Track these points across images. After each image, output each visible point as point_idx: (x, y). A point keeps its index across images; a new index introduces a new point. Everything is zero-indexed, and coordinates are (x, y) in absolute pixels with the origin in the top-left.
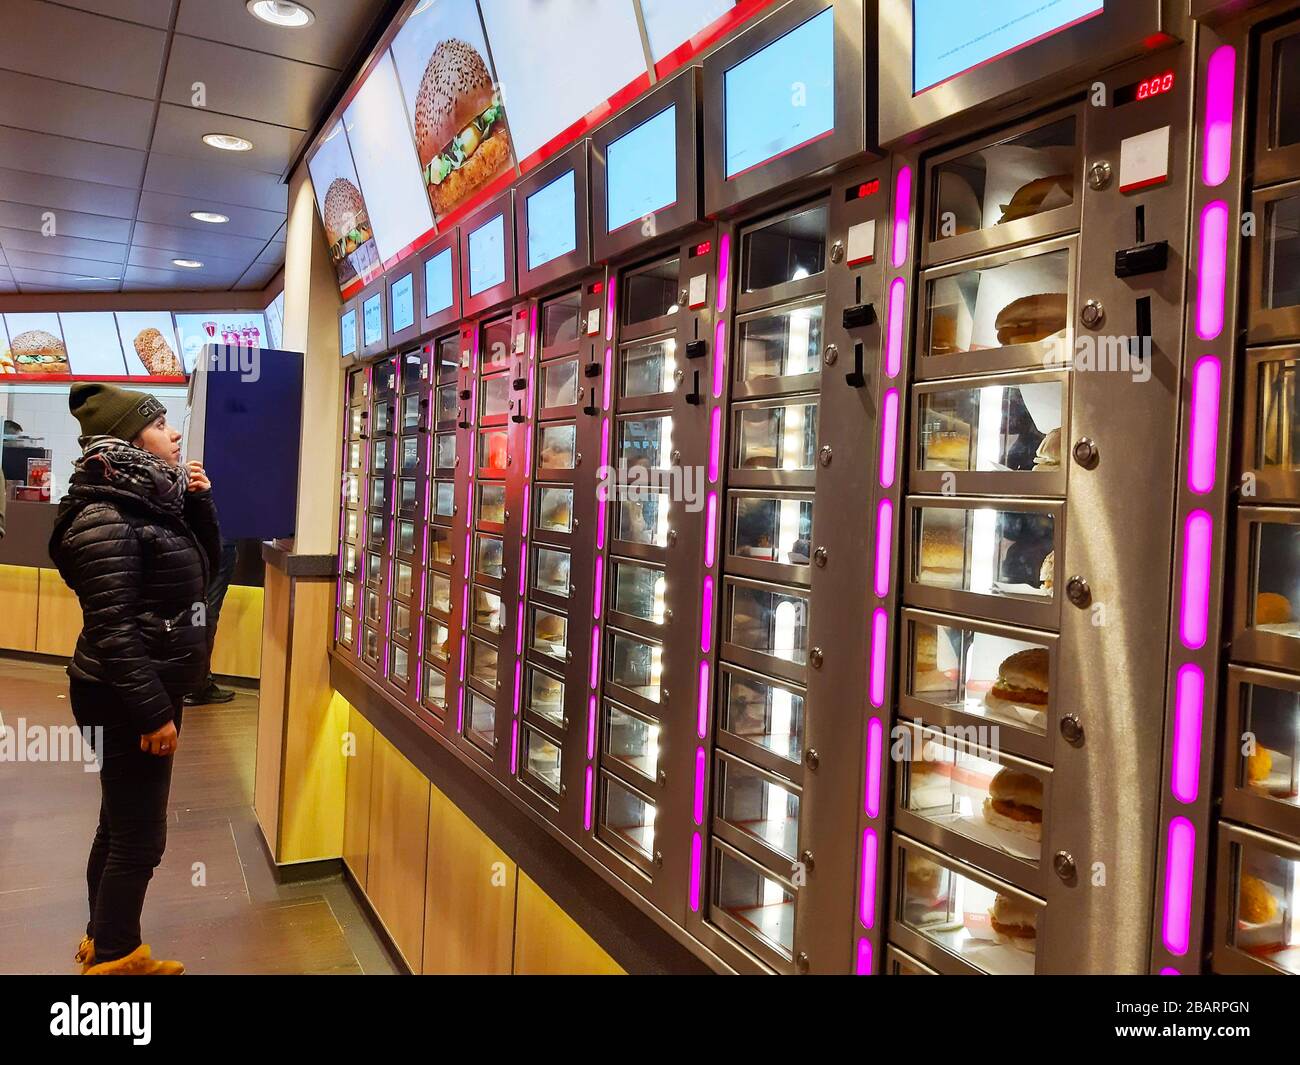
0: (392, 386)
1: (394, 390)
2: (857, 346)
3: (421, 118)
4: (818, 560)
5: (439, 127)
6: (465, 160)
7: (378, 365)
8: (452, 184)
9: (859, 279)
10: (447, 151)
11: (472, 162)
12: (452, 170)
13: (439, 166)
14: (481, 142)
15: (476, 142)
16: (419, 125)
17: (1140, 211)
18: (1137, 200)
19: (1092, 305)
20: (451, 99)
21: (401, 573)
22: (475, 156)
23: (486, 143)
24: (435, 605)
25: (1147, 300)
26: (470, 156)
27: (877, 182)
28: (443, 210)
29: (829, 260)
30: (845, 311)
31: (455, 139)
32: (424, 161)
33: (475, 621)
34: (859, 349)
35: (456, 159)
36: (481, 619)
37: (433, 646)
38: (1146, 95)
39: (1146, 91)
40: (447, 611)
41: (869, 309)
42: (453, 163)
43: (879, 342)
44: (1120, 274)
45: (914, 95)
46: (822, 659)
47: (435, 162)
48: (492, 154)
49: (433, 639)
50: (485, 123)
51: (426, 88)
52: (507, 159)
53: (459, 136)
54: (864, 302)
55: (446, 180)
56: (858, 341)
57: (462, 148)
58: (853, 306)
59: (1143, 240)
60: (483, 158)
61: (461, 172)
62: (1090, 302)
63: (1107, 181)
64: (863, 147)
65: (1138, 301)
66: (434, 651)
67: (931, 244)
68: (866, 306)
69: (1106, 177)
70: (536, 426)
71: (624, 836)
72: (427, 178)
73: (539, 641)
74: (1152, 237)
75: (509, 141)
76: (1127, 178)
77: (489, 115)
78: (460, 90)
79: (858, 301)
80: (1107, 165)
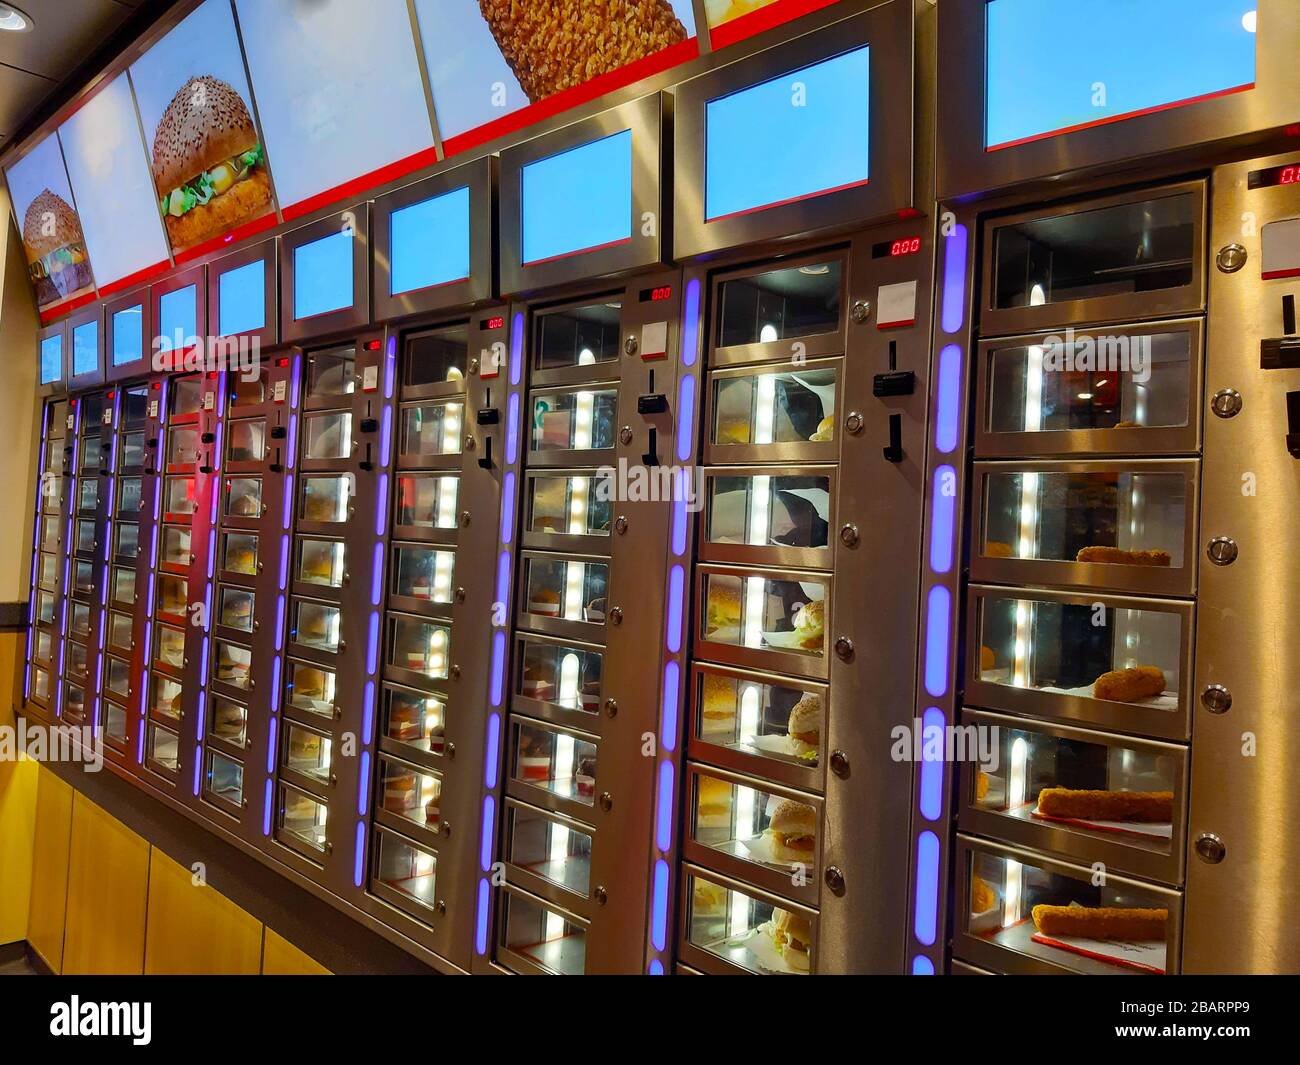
0: (108, 421)
1: (110, 425)
2: (651, 430)
3: (161, 147)
4: (615, 619)
5: (184, 159)
6: (214, 196)
7: (87, 398)
8: (196, 219)
9: (652, 372)
10: (194, 184)
11: (223, 200)
12: (197, 205)
13: (180, 199)
14: (236, 182)
15: (229, 181)
16: (158, 154)
17: (893, 345)
18: (890, 336)
19: (854, 417)
20: (202, 134)
21: (115, 622)
22: (227, 195)
23: (242, 185)
24: (162, 659)
25: (899, 416)
26: (221, 194)
27: (668, 289)
28: (182, 243)
29: (624, 351)
30: (641, 399)
31: (204, 174)
32: (163, 190)
33: (217, 676)
34: (652, 433)
35: (203, 194)
36: (222, 673)
37: (159, 702)
38: (898, 252)
39: (897, 249)
40: (181, 665)
41: (662, 398)
42: (199, 197)
43: (671, 428)
44: (876, 393)
45: (706, 221)
46: (616, 709)
47: (177, 194)
48: (250, 195)
49: (159, 695)
50: (244, 164)
51: (171, 119)
52: (268, 203)
53: (209, 172)
54: (657, 392)
55: (189, 214)
56: (653, 426)
57: (212, 185)
58: (646, 394)
59: (894, 368)
60: (238, 199)
61: (209, 208)
62: (853, 414)
63: (868, 318)
64: (657, 259)
65: (891, 417)
66: (160, 709)
67: (718, 349)
68: (659, 396)
69: (867, 314)
70: (298, 476)
71: (396, 887)
72: (164, 208)
73: (297, 697)
74: (901, 368)
75: (270, 186)
76: (883, 318)
77: (249, 157)
78: (213, 127)
79: (652, 391)
80: (866, 304)
